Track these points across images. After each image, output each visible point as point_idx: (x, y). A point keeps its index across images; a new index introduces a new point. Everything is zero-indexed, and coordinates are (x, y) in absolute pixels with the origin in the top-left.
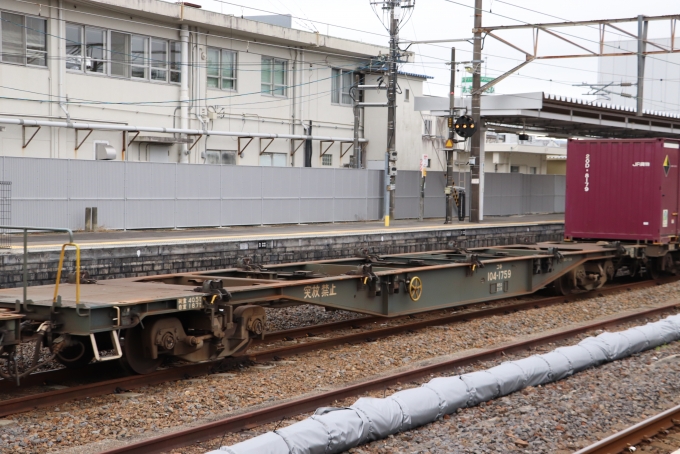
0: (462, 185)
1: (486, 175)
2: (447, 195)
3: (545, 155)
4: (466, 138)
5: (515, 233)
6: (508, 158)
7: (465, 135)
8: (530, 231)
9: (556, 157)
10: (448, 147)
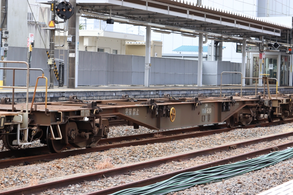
0: (61, 58)
1: (80, 52)
3: (125, 40)
4: (65, 19)
5: (104, 96)
6: (96, 42)
7: (64, 17)
8: (115, 95)
9: (133, 43)
10: (51, 27)
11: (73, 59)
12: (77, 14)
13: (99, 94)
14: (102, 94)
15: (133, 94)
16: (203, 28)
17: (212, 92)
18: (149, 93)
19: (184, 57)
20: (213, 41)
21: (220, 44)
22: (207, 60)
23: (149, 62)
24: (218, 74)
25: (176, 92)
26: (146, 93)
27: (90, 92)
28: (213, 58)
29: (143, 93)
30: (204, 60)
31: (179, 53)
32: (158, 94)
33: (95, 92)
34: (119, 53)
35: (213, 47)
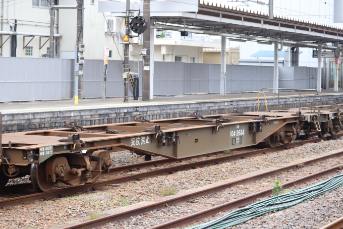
0: (136, 71)
1: (156, 63)
2: (125, 79)
3: (202, 48)
4: (139, 34)
5: (178, 109)
6: (173, 50)
7: (138, 31)
8: (189, 108)
9: (210, 50)
10: (125, 41)
11: (147, 73)
12: (151, 27)
13: (173, 107)
14: (176, 107)
16: (278, 36)
17: (287, 100)
18: (223, 104)
19: (261, 62)
20: (290, 48)
21: (296, 50)
22: (283, 65)
23: (225, 72)
24: (295, 80)
25: (251, 102)
26: (220, 104)
27: (164, 105)
28: (289, 64)
29: (217, 105)
30: (281, 65)
31: (256, 59)
33: (169, 105)
34: (196, 62)
35: (290, 53)
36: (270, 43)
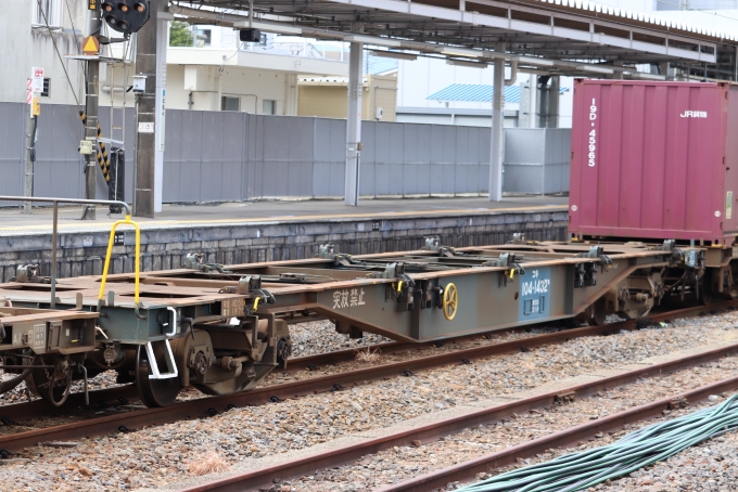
0: (117, 135)
1: (170, 113)
2: (87, 157)
3: (295, 74)
4: (127, 33)
5: (230, 239)
6: (217, 79)
7: (124, 27)
8: (262, 236)
9: (318, 80)
10: (89, 53)
12: (160, 15)
13: (217, 236)
14: (226, 234)
15: (310, 230)
16: (504, 45)
17: (527, 219)
18: (353, 228)
19: (456, 116)
20: (535, 77)
21: (553, 82)
22: (517, 125)
23: (358, 140)
24: (546, 165)
25: (428, 224)
26: (345, 228)
27: (193, 229)
28: (533, 121)
29: (336, 229)
30: (509, 124)
31: (443, 105)
32: (377, 230)
33: (206, 229)
34: (279, 112)
35: (534, 90)
36: (483, 62)
